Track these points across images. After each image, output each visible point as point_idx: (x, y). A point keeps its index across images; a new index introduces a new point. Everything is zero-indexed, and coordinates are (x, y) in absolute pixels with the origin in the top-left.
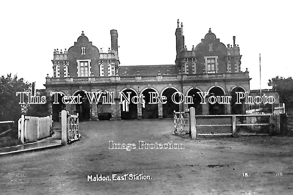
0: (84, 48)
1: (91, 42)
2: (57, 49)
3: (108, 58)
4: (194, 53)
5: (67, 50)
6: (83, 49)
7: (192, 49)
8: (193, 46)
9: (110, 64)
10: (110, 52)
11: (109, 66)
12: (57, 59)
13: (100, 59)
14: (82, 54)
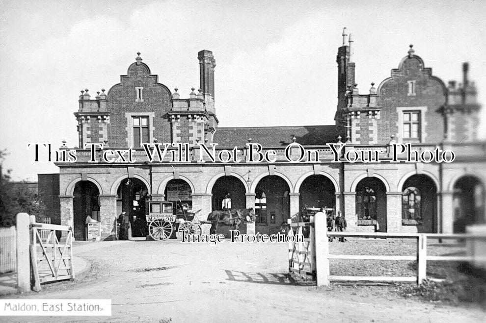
0: (142, 88)
1: (156, 75)
2: (87, 91)
3: (190, 110)
4: (373, 100)
5: (106, 93)
6: (140, 90)
7: (370, 90)
8: (373, 84)
9: (193, 123)
10: (193, 97)
11: (192, 127)
12: (86, 110)
13: (174, 112)
14: (137, 100)
